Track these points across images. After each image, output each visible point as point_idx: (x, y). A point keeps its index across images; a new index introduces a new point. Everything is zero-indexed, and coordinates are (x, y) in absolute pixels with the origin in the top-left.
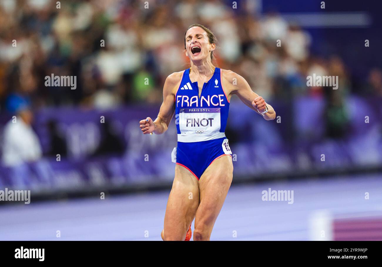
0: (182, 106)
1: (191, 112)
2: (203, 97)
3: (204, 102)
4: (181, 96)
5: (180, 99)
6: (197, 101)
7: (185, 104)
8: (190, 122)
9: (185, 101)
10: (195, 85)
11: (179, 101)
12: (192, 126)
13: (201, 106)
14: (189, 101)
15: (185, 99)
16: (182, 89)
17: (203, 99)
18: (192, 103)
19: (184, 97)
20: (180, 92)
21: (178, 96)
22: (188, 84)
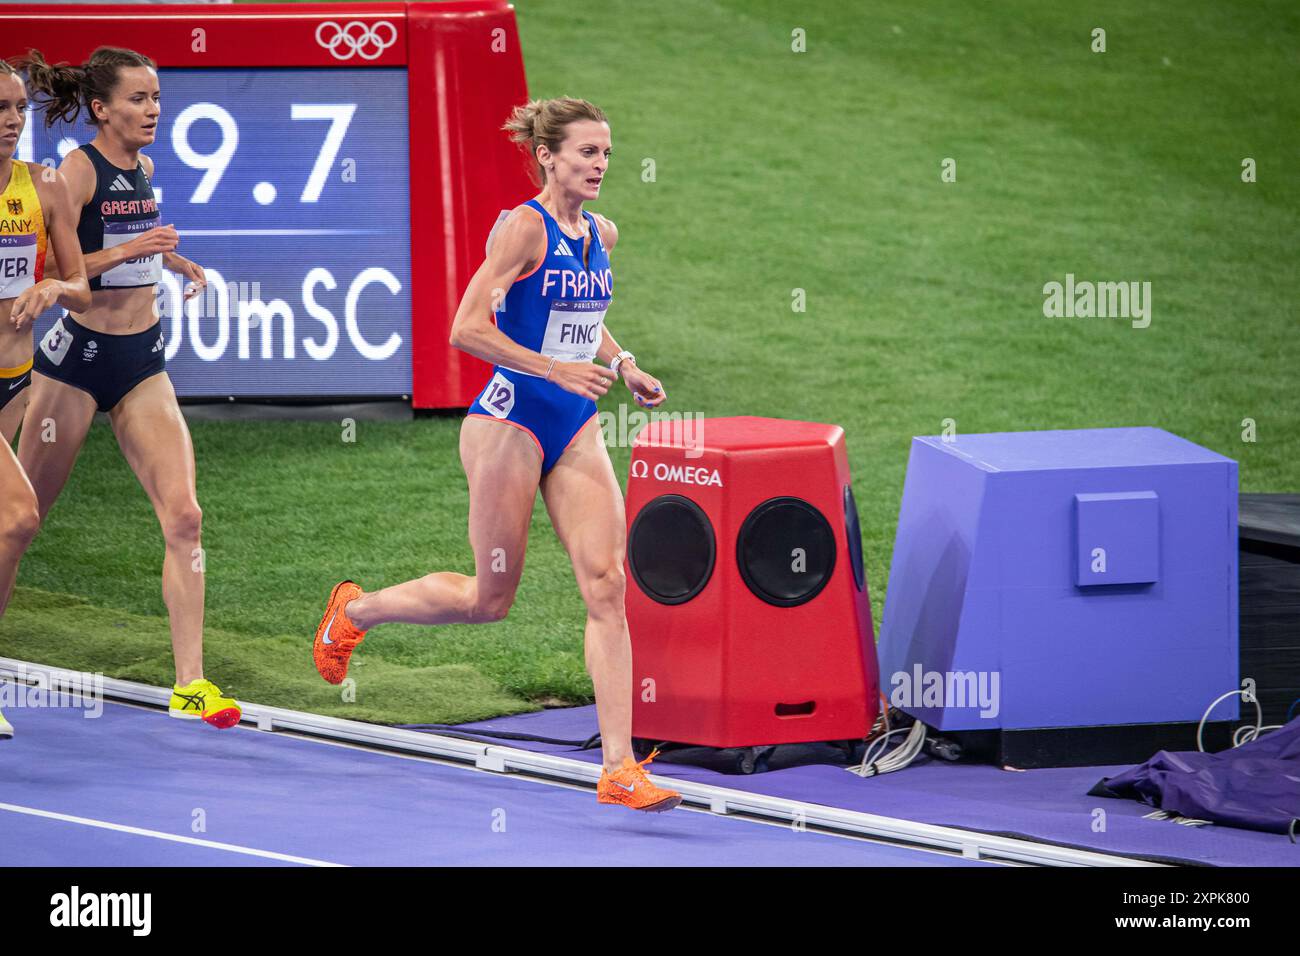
0: (563, 295)
1: (577, 310)
2: (593, 274)
3: (597, 288)
4: (557, 272)
5: (558, 278)
6: (586, 284)
7: (570, 290)
8: (568, 333)
9: (570, 284)
10: (575, 245)
11: (553, 283)
12: (573, 342)
13: (592, 295)
14: (576, 283)
15: (569, 278)
16: (557, 253)
17: (595, 280)
18: (581, 287)
19: (565, 273)
20: (552, 261)
21: (548, 272)
22: (562, 241)
